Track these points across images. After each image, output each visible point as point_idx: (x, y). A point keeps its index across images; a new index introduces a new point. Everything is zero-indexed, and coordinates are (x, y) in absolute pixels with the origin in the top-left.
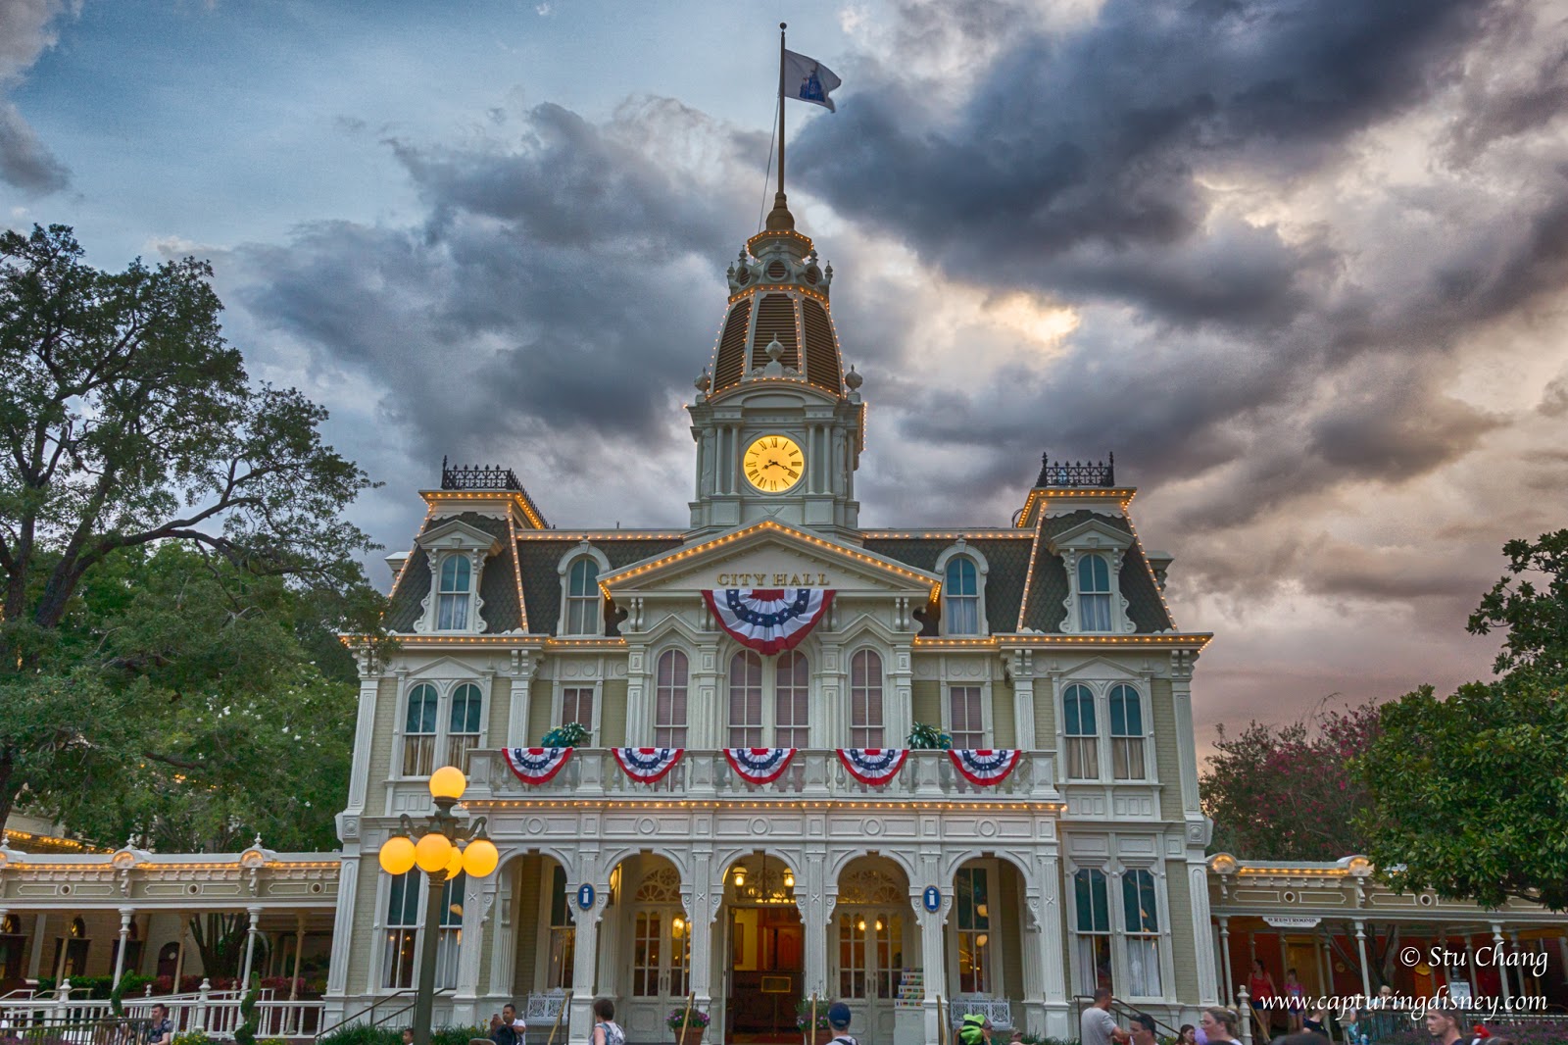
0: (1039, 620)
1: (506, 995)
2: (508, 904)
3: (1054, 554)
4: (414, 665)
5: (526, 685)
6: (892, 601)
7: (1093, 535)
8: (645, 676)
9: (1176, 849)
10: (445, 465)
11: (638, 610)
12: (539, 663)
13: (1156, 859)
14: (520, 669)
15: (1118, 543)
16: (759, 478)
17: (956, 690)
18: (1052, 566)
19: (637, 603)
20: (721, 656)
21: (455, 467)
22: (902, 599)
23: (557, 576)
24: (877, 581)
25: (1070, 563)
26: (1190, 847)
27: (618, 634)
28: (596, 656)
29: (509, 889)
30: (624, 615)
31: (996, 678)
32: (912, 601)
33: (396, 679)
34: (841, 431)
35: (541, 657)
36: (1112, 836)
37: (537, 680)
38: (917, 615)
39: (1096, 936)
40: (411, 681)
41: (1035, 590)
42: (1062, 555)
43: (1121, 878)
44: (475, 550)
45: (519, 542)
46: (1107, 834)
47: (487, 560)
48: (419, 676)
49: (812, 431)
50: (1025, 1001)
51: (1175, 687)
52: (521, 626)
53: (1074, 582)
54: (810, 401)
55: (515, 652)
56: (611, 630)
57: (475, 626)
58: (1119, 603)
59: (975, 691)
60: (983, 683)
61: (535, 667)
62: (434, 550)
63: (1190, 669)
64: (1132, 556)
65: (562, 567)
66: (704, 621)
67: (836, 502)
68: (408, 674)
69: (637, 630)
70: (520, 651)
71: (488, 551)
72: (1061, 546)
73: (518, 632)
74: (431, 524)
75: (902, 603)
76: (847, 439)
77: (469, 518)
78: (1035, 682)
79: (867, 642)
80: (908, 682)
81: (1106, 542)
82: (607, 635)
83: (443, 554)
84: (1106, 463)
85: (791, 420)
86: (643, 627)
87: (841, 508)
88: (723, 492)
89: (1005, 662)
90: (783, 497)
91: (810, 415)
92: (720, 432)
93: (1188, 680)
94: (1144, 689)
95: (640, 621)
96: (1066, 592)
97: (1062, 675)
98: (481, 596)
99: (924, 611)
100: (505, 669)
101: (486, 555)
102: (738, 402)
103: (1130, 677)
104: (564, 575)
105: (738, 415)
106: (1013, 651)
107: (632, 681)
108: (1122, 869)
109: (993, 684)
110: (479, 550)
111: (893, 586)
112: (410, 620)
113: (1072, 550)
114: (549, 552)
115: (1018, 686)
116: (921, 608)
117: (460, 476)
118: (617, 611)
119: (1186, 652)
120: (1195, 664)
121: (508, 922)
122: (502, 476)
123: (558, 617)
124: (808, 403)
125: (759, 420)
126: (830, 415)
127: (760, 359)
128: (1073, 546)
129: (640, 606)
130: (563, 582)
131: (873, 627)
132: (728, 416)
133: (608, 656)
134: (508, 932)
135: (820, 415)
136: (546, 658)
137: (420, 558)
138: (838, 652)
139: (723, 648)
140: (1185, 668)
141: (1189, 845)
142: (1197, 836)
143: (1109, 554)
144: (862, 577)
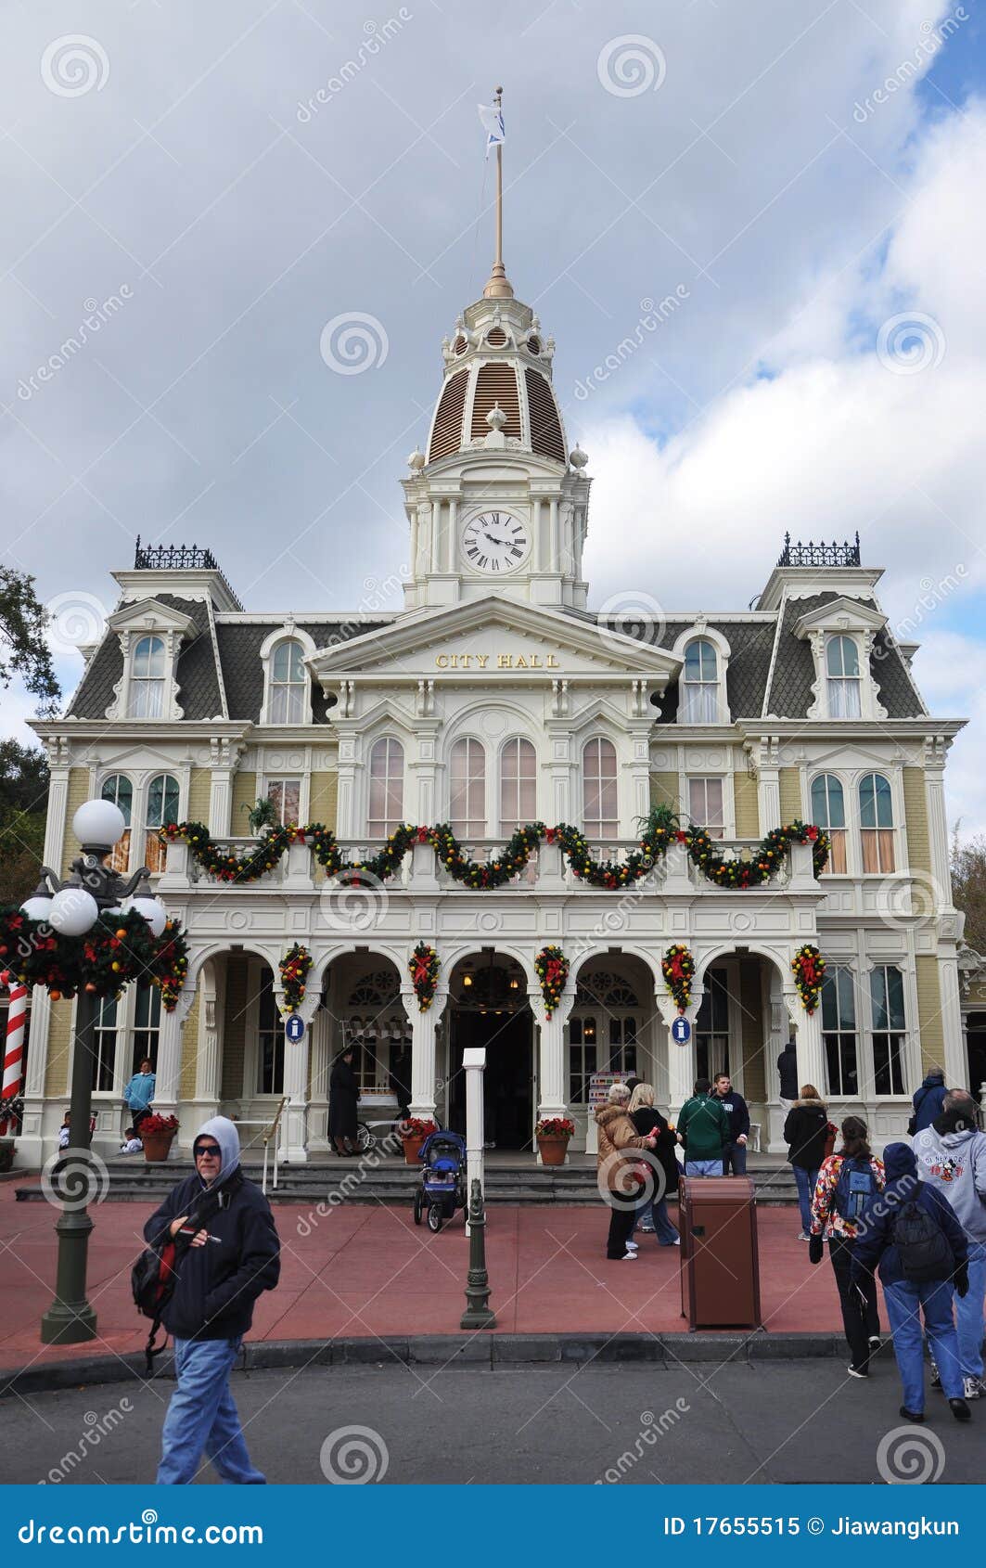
0: (785, 707)
1: (213, 1100)
2: (213, 1006)
3: (799, 637)
4: (107, 754)
5: (227, 776)
6: (628, 685)
7: (843, 614)
8: (357, 766)
9: (929, 944)
10: (138, 545)
11: (349, 694)
12: (241, 753)
13: (906, 954)
14: (219, 759)
15: (870, 624)
16: (479, 557)
17: (696, 781)
18: (799, 650)
19: (348, 687)
20: (440, 746)
21: (150, 548)
22: (639, 682)
23: (260, 661)
24: (612, 663)
25: (817, 644)
26: (942, 941)
27: (327, 721)
28: (302, 746)
29: (213, 990)
30: (333, 701)
31: (738, 770)
32: (651, 684)
33: (85, 771)
34: (567, 506)
35: (242, 746)
36: (861, 932)
37: (238, 772)
38: (655, 700)
39: (841, 1034)
40: (104, 772)
41: (780, 675)
42: (809, 636)
43: (869, 975)
44: (170, 631)
45: (219, 626)
46: (856, 930)
47: (184, 643)
48: (111, 767)
49: (537, 505)
50: (768, 1103)
51: (928, 775)
52: (220, 713)
53: (821, 665)
54: (534, 472)
55: (214, 741)
56: (319, 716)
57: (173, 713)
58: (870, 688)
59: (715, 781)
60: (724, 774)
61: (236, 757)
62: (126, 632)
63: (942, 757)
64: (880, 638)
65: (265, 650)
66: (421, 706)
67: (564, 582)
68: (100, 764)
69: (347, 716)
70: (220, 739)
71: (184, 632)
72: (808, 627)
73: (218, 719)
74: (123, 605)
75: (639, 687)
76: (574, 514)
77: (165, 599)
78: (780, 771)
79: (600, 728)
80: (646, 771)
81: (856, 622)
82: (314, 722)
83: (135, 636)
84: (852, 543)
85: (514, 494)
86: (354, 712)
87: (570, 588)
88: (440, 570)
89: (748, 752)
90: (507, 576)
91: (534, 487)
92: (436, 506)
93: (941, 768)
94: (895, 780)
95: (351, 707)
96: (813, 678)
97: (810, 764)
98: (177, 682)
99: (662, 696)
100: (205, 759)
101: (182, 636)
102: (456, 473)
103: (881, 766)
104: (267, 659)
105: (456, 488)
106: (758, 739)
107: (342, 771)
108: (871, 966)
109: (736, 775)
110: (175, 632)
111: (629, 668)
112: (102, 707)
113: (821, 631)
114: (251, 637)
115: (763, 776)
116: (659, 693)
117: (154, 556)
118: (325, 696)
119: (940, 739)
120: (948, 751)
121: (213, 1025)
122: (200, 556)
123: (261, 704)
124: (533, 475)
125: (479, 494)
126: (557, 487)
127: (480, 429)
128: (818, 628)
129: (351, 690)
130: (267, 667)
131: (607, 712)
132: (446, 488)
133: (316, 746)
134: (214, 1037)
135: (545, 488)
136: (249, 747)
137: (112, 641)
138: (570, 740)
139: (442, 735)
140: (938, 755)
141: (940, 940)
142: (949, 930)
143: (859, 636)
144: (595, 658)
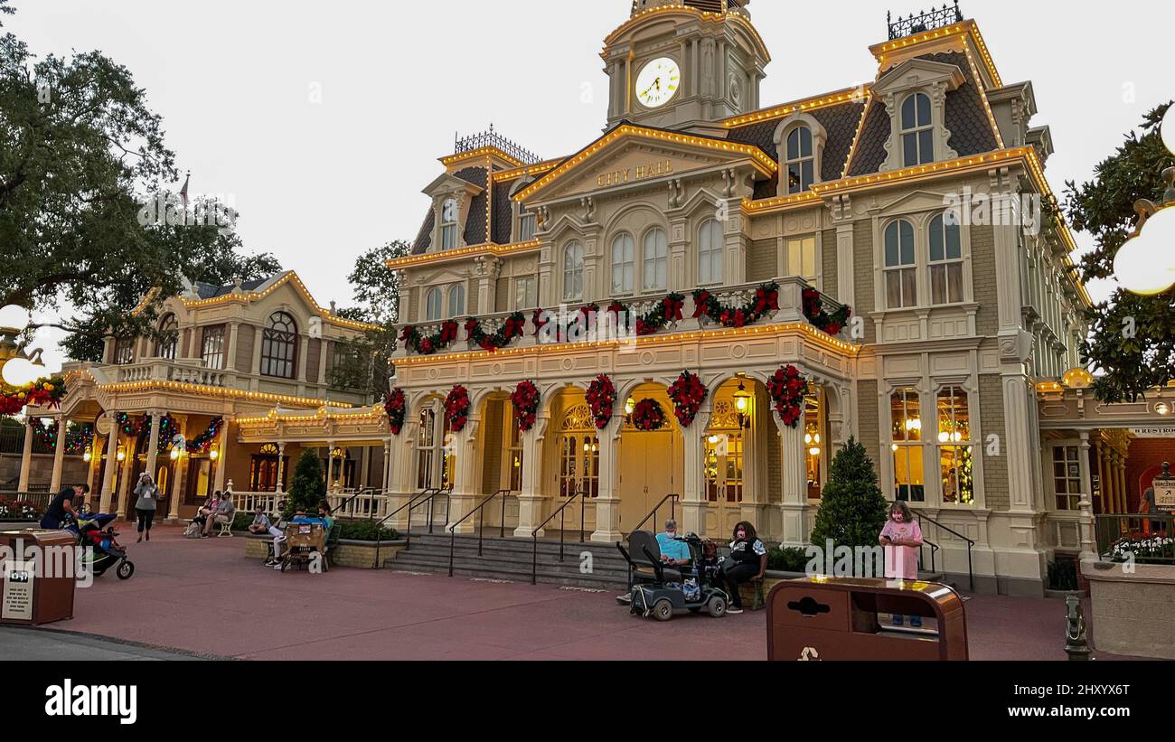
5: (486, 281)
6: (719, 175)
8: (552, 265)
9: (990, 363)
11: (545, 215)
13: (969, 375)
14: (482, 271)
15: (940, 77)
16: (646, 97)
19: (543, 210)
20: (602, 242)
22: (728, 170)
23: (510, 203)
24: (711, 159)
25: (891, 106)
31: (825, 228)
36: (925, 356)
40: (426, 288)
42: (884, 100)
43: (933, 395)
45: (496, 183)
46: (920, 354)
48: (429, 284)
49: (683, 46)
52: (485, 240)
53: (894, 122)
57: (459, 245)
58: (942, 135)
60: (813, 234)
66: (584, 216)
69: (545, 231)
71: (465, 191)
75: (729, 174)
77: (468, 171)
78: (855, 224)
80: (742, 240)
81: (927, 77)
83: (440, 198)
85: (668, 43)
86: (549, 228)
89: (830, 211)
91: (680, 33)
92: (617, 66)
95: (546, 224)
96: (886, 134)
97: (883, 212)
99: (754, 177)
100: (475, 272)
101: (464, 194)
105: (630, 49)
107: (543, 269)
108: (935, 386)
109: (823, 233)
110: (459, 191)
113: (893, 93)
115: (839, 230)
116: (750, 174)
119: (1004, 169)
123: (510, 232)
124: (678, 23)
125: (646, 49)
126: (695, 29)
129: (545, 212)
130: (513, 206)
131: (709, 198)
132: (622, 51)
135: (687, 31)
138: (686, 224)
139: (603, 235)
140: (1005, 185)
141: (1002, 360)
142: (1009, 350)
143: (929, 89)
144: (698, 157)
